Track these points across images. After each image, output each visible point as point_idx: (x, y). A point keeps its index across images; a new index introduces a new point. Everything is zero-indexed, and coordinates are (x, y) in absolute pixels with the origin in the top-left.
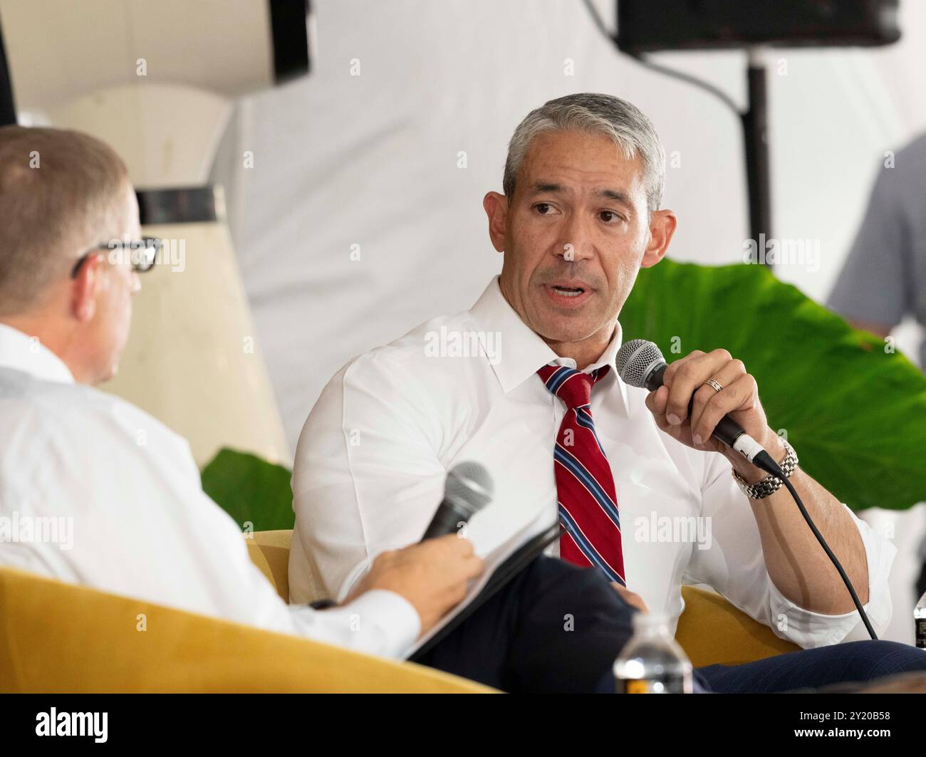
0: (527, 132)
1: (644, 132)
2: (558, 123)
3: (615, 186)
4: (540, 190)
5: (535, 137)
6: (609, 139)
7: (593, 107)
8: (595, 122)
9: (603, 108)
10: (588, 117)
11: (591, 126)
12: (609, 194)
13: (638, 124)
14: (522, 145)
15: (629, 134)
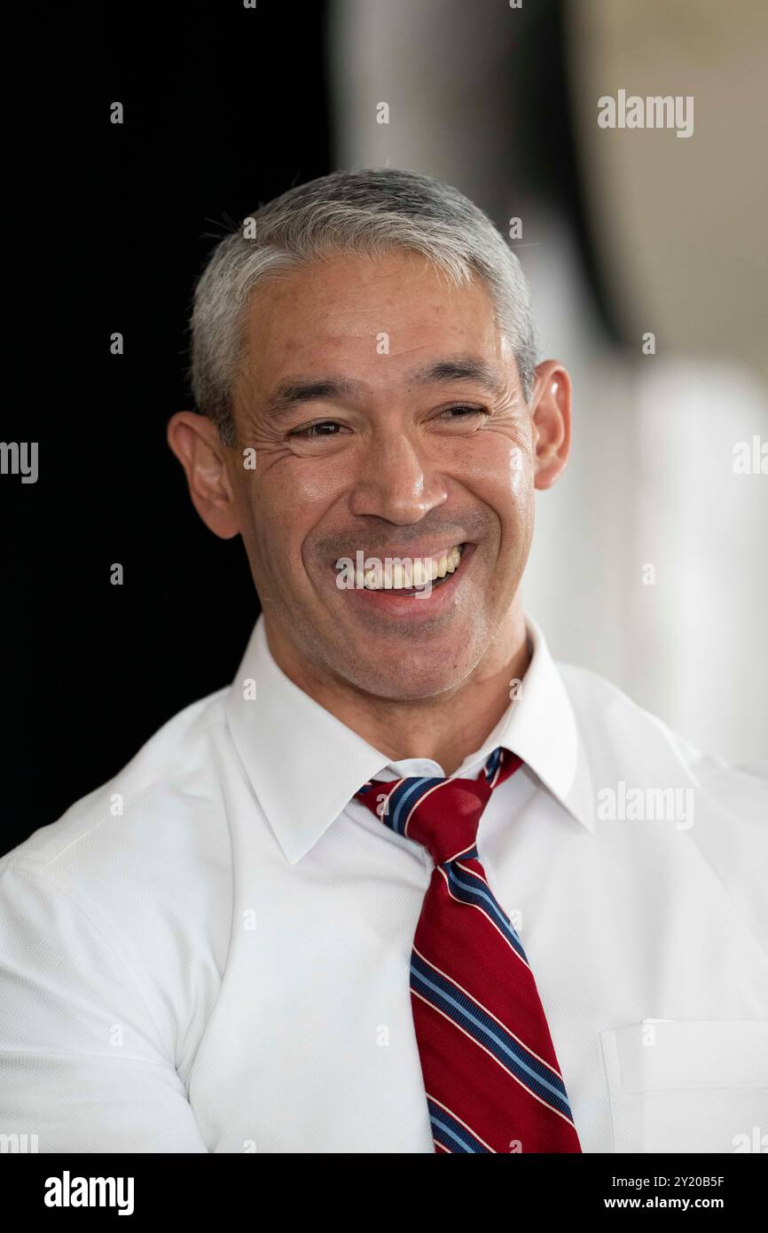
0: (228, 286)
1: (471, 223)
2: (293, 250)
3: (453, 348)
4: (293, 399)
5: (251, 291)
6: (414, 252)
7: (355, 197)
8: (371, 224)
9: (377, 194)
10: (353, 220)
11: (365, 237)
12: (447, 371)
13: (455, 210)
14: (227, 319)
15: (446, 234)
